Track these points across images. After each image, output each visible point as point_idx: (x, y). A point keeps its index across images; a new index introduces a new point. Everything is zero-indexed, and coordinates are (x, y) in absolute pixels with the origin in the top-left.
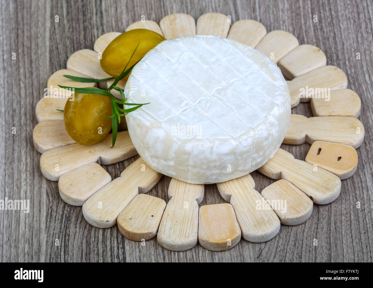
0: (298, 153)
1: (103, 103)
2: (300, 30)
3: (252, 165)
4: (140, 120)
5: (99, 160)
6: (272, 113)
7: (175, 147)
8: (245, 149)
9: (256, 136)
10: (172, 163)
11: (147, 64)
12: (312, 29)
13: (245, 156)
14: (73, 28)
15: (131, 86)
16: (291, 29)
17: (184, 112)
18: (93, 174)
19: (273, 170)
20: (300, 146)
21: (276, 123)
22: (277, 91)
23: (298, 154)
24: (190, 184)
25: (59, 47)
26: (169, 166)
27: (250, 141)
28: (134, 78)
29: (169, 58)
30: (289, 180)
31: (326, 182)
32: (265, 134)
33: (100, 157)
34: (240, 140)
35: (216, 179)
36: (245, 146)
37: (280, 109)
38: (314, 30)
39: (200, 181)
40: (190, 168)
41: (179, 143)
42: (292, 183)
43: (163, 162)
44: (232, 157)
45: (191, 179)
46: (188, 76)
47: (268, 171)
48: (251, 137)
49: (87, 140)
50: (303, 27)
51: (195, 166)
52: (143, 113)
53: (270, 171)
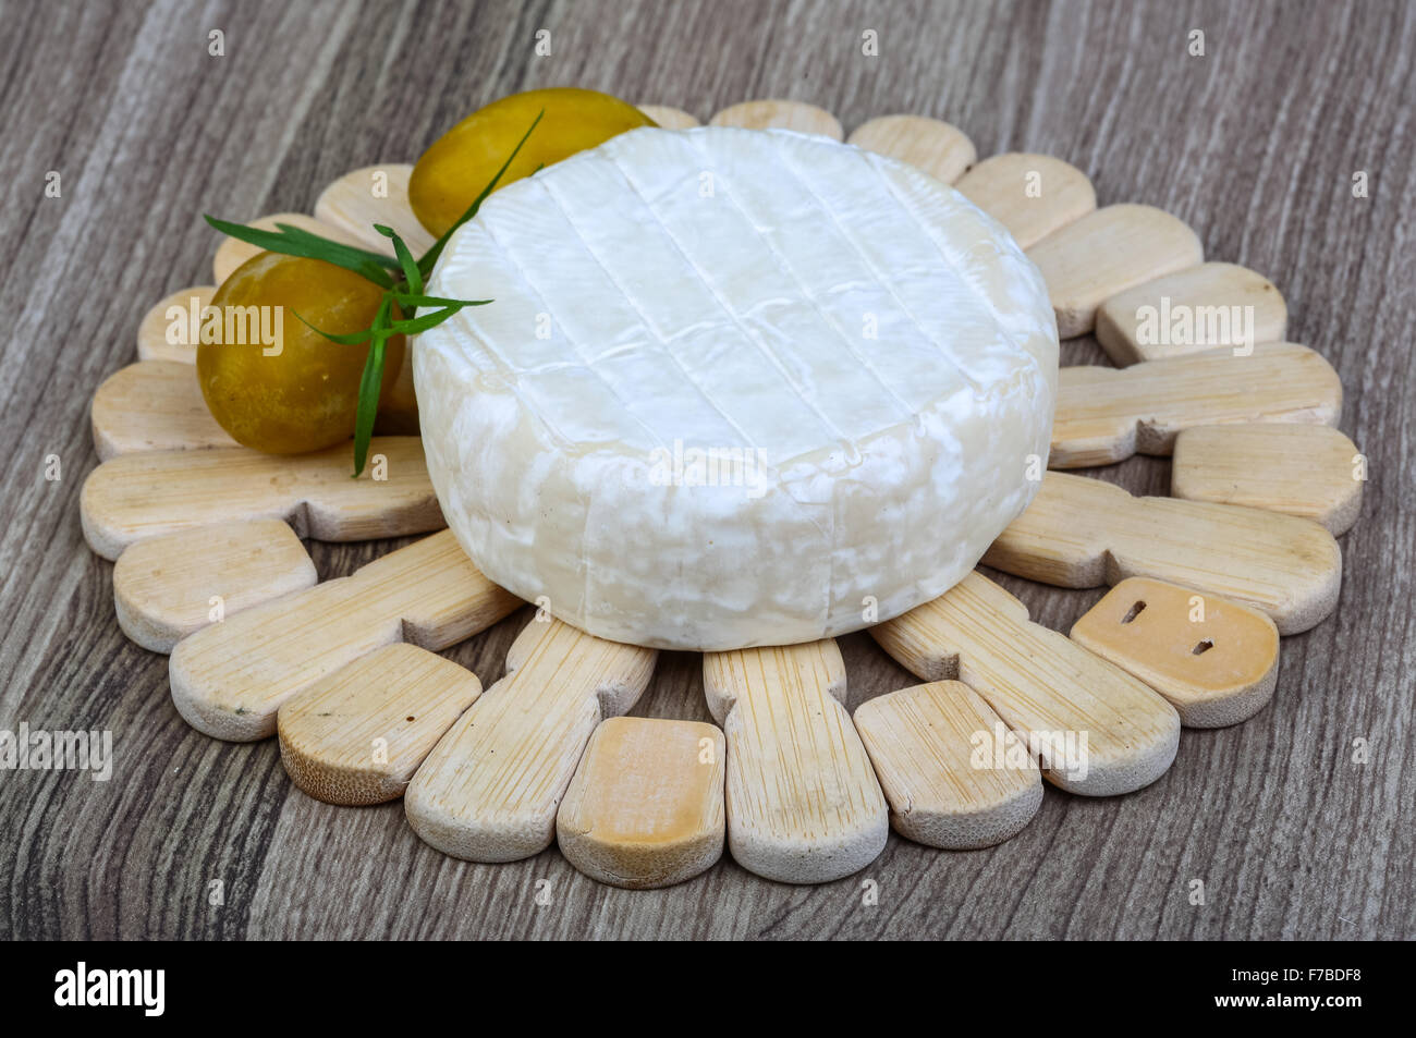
0: (1061, 615)
1: (345, 300)
2: (1233, 227)
3: (832, 594)
4: (443, 360)
5: (301, 516)
6: (942, 406)
7: (540, 468)
8: (800, 517)
9: (854, 474)
10: (528, 538)
11: (546, 188)
12: (1283, 228)
13: (800, 546)
14: (399, 103)
15: (458, 249)
16: (1201, 217)
17: (620, 359)
18: (254, 552)
19: (928, 643)
20: (1078, 595)
21: (954, 447)
22: (994, 343)
23: (1058, 621)
24: (595, 637)
25: (324, 153)
26: (521, 550)
27: (824, 485)
28: (482, 225)
29: (637, 183)
30: (976, 686)
31: (1118, 713)
32: (894, 475)
33: (305, 505)
34: (786, 476)
35: (686, 625)
36: (803, 503)
37: (981, 398)
38: (1289, 234)
39: (629, 627)
40: (589, 563)
41: (556, 452)
42: (988, 698)
43: (501, 531)
44: (748, 540)
45: (595, 615)
46: (683, 249)
47: (912, 646)
48: (829, 474)
49: (257, 420)
50: (1251, 218)
51: (604, 557)
52: (463, 339)
53: (919, 647)
